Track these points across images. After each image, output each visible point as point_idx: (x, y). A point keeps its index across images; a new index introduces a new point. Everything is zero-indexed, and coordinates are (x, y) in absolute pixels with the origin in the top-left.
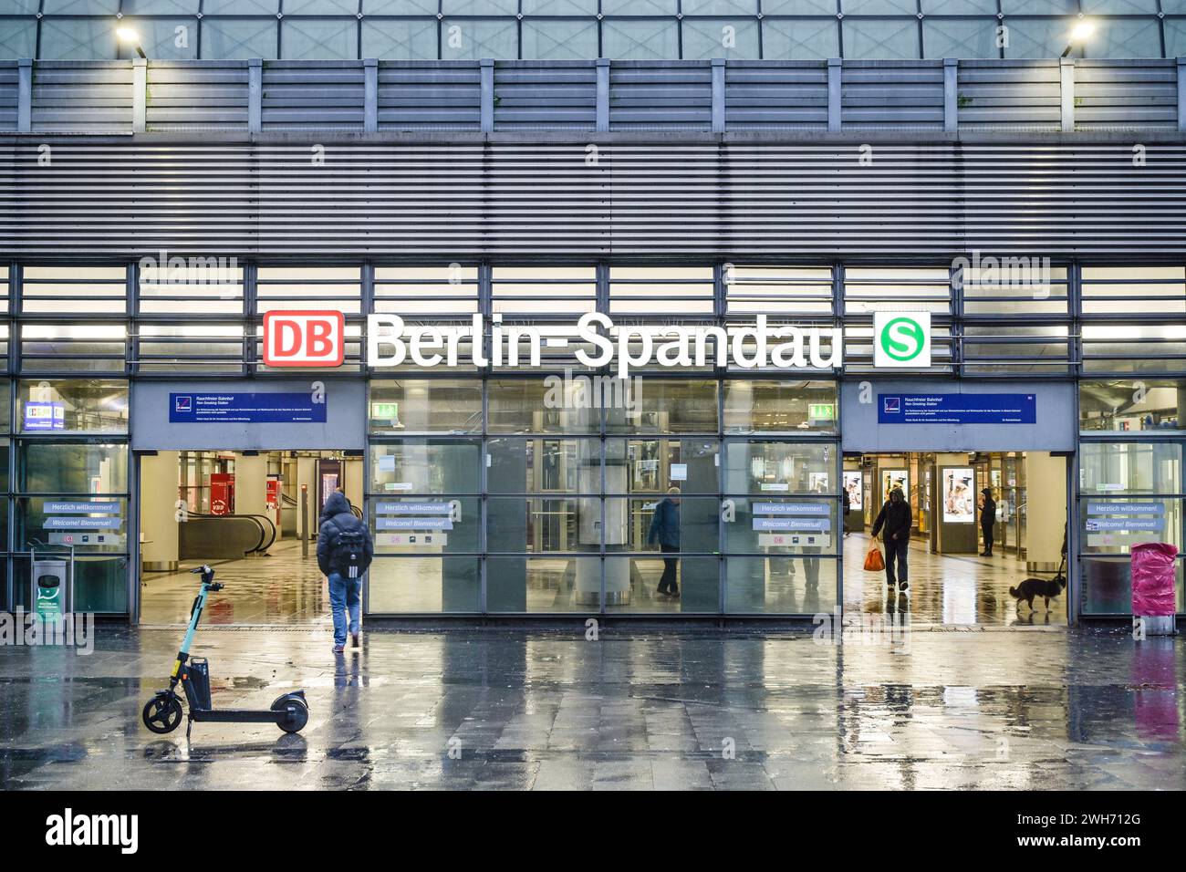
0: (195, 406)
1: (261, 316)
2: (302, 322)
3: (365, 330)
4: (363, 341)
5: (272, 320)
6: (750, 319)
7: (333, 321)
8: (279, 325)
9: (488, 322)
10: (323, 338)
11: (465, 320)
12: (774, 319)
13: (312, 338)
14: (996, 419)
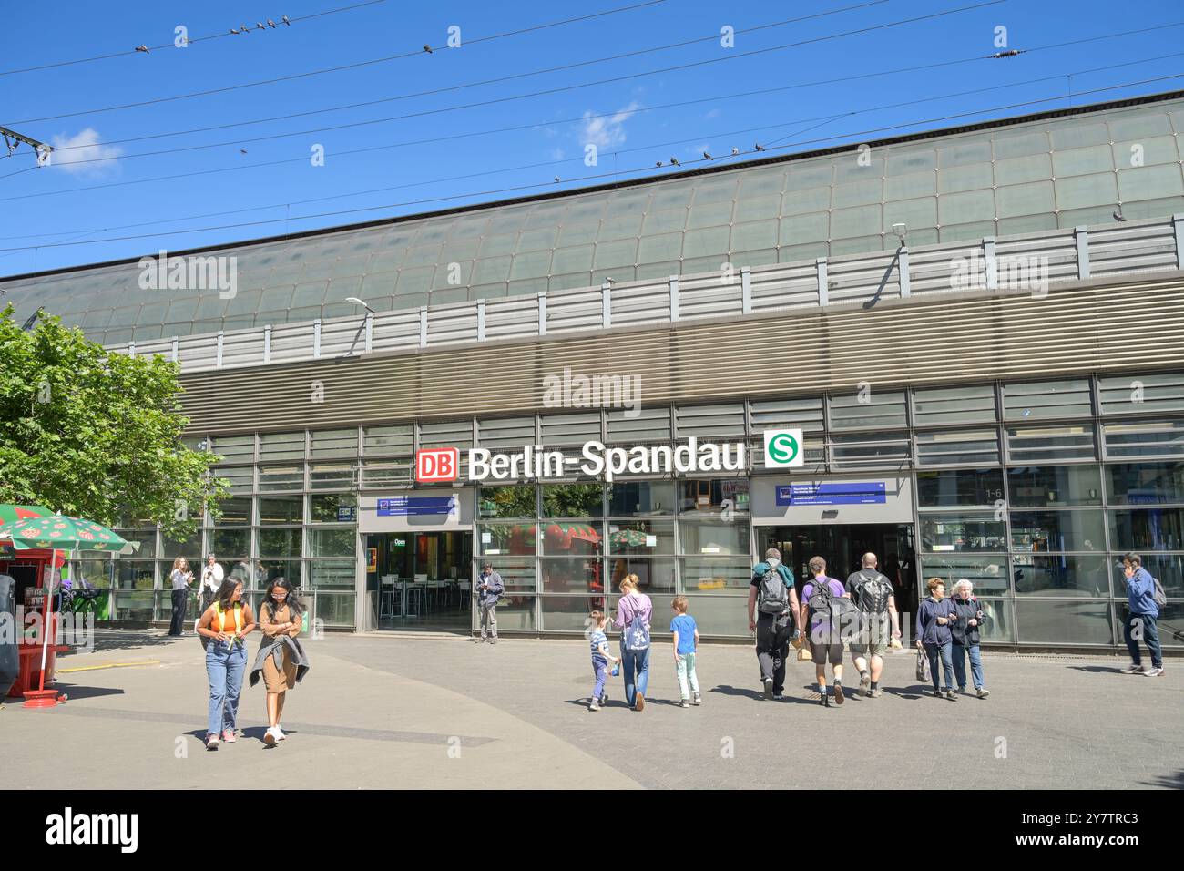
11: (521, 451)
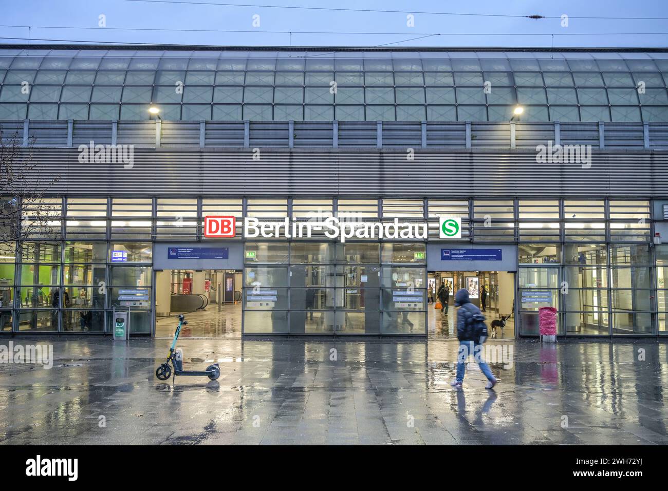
0: (178, 253)
1: (204, 218)
2: (219, 220)
3: (243, 223)
4: (243, 228)
5: (208, 219)
6: (391, 220)
7: (231, 220)
8: (210, 221)
9: (291, 221)
10: (227, 226)
11: (282, 220)
12: (401, 220)
13: (223, 226)
14: (487, 259)
